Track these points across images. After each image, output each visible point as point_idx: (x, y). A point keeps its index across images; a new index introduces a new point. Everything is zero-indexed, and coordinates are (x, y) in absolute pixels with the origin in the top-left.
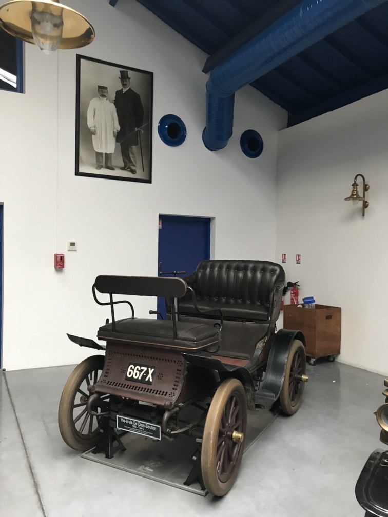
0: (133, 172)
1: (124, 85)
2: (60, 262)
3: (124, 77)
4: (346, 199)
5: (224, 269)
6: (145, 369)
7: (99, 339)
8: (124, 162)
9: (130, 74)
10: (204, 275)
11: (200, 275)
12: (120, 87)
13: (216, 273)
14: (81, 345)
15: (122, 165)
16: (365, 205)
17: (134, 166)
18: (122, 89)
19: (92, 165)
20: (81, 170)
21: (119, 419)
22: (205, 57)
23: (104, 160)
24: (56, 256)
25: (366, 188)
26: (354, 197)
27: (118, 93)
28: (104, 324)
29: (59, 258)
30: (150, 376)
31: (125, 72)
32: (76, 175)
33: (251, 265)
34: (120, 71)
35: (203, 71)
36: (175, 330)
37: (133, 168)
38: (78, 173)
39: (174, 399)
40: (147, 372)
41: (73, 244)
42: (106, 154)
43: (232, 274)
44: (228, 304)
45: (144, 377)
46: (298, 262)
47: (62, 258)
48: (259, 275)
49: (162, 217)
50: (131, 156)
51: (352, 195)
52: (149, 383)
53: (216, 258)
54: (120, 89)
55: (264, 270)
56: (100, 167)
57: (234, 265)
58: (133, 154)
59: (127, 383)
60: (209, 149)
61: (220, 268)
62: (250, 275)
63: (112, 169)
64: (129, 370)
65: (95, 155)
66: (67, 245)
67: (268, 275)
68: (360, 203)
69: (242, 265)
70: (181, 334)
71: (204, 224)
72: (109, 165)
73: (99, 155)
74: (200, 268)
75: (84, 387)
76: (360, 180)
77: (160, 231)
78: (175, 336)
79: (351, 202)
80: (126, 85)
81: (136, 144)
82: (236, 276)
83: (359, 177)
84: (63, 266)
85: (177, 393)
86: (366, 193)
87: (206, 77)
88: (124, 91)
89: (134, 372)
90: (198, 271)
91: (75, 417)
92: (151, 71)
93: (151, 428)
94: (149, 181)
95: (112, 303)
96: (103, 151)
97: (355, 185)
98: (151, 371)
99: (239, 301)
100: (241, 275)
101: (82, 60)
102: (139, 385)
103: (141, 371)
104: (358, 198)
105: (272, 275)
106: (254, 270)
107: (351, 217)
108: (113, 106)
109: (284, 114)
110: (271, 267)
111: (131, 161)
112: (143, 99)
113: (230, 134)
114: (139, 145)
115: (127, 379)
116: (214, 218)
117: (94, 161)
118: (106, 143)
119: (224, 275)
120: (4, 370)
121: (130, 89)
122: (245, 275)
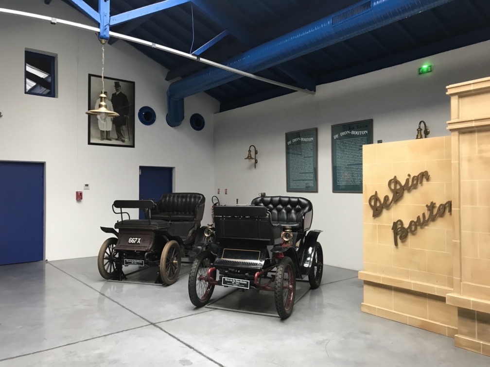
0: (123, 141)
1: (117, 90)
2: (79, 196)
3: (117, 85)
4: (246, 159)
5: (176, 198)
6: (137, 239)
7: (115, 228)
8: (118, 135)
9: (121, 83)
10: (165, 201)
11: (163, 201)
12: (114, 91)
13: (171, 200)
14: (106, 232)
15: (117, 138)
16: (256, 162)
17: (124, 137)
18: (116, 93)
19: (98, 138)
20: (92, 141)
21: (126, 261)
22: (166, 71)
23: (105, 135)
24: (77, 193)
25: (256, 153)
26: (249, 157)
27: (114, 95)
28: (116, 222)
29: (79, 194)
30: (139, 241)
31: (117, 83)
32: (89, 144)
33: (189, 195)
34: (115, 82)
35: (166, 79)
36: (149, 222)
37: (123, 139)
38: (89, 143)
39: (149, 248)
40: (138, 240)
41: (87, 185)
42: (107, 131)
43: (180, 200)
44: (177, 214)
45: (136, 242)
46: (226, 194)
47: (81, 194)
48: (193, 200)
49: (141, 168)
50: (122, 132)
51: (248, 157)
52: (139, 244)
53: (176, 192)
54: (114, 92)
55: (195, 197)
56: (102, 139)
57: (181, 195)
58: (123, 130)
59: (129, 245)
60: (170, 126)
61: (174, 197)
62: (188, 200)
63: (110, 140)
64: (130, 240)
65: (100, 132)
66: (83, 186)
67: (197, 200)
68: (253, 161)
69: (185, 195)
70: (152, 223)
71: (169, 171)
72: (108, 137)
73: (102, 132)
74: (163, 197)
75: (108, 251)
76: (252, 149)
77: (140, 176)
78: (150, 224)
79: (248, 160)
80: (118, 90)
81: (125, 125)
82: (182, 201)
83: (252, 147)
84: (82, 198)
85: (151, 246)
86: (256, 155)
87: (168, 84)
88: (117, 93)
89: (132, 240)
90: (162, 199)
91: (105, 264)
92: (133, 81)
93: (140, 262)
94: (133, 146)
95: (121, 213)
96: (105, 130)
97: (250, 151)
98: (139, 239)
99: (183, 213)
100: (184, 200)
101: (92, 78)
102: (135, 245)
103: (135, 240)
104: (251, 158)
105: (199, 199)
106: (191, 198)
107: (250, 168)
108: (110, 102)
109: (218, 103)
110: (198, 196)
111: (122, 135)
112: (128, 98)
113: (183, 118)
114: (127, 125)
115: (129, 243)
116: (174, 167)
117: (100, 136)
118: (106, 125)
119: (176, 201)
120: (47, 260)
121: (121, 92)
122: (186, 200)
